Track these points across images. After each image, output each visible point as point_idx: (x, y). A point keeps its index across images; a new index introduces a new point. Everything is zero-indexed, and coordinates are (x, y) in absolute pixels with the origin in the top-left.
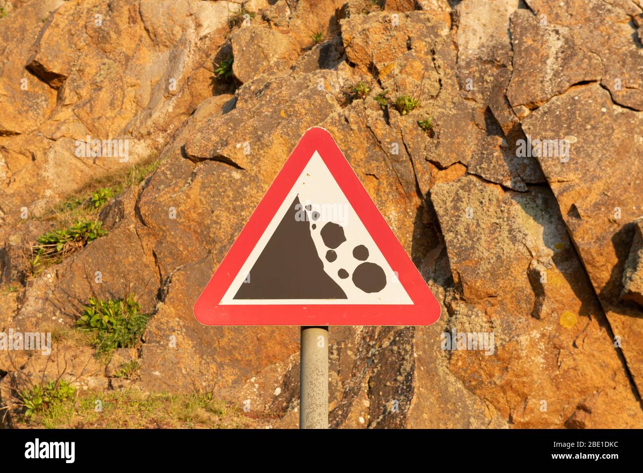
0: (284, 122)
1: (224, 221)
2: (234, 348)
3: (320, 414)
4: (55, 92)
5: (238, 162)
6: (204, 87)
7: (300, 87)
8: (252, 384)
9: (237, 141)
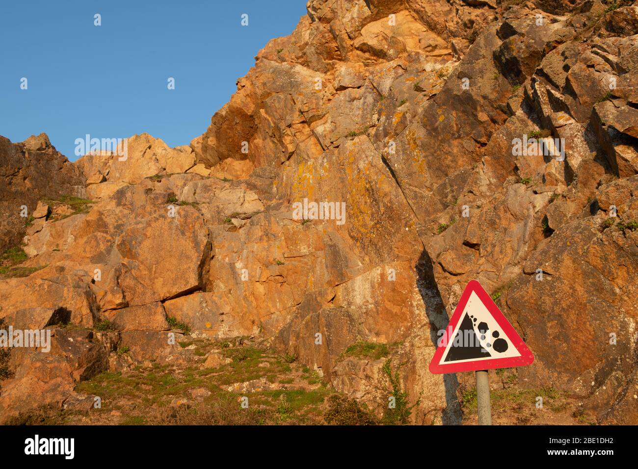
0: (569, 248)
1: (548, 301)
2: (565, 363)
3: (485, 411)
4: (478, 251)
5: (548, 272)
6: (540, 236)
7: (577, 228)
8: (579, 381)
9: (546, 262)
